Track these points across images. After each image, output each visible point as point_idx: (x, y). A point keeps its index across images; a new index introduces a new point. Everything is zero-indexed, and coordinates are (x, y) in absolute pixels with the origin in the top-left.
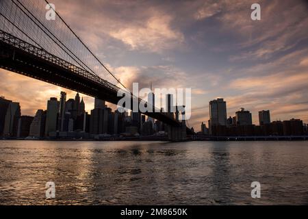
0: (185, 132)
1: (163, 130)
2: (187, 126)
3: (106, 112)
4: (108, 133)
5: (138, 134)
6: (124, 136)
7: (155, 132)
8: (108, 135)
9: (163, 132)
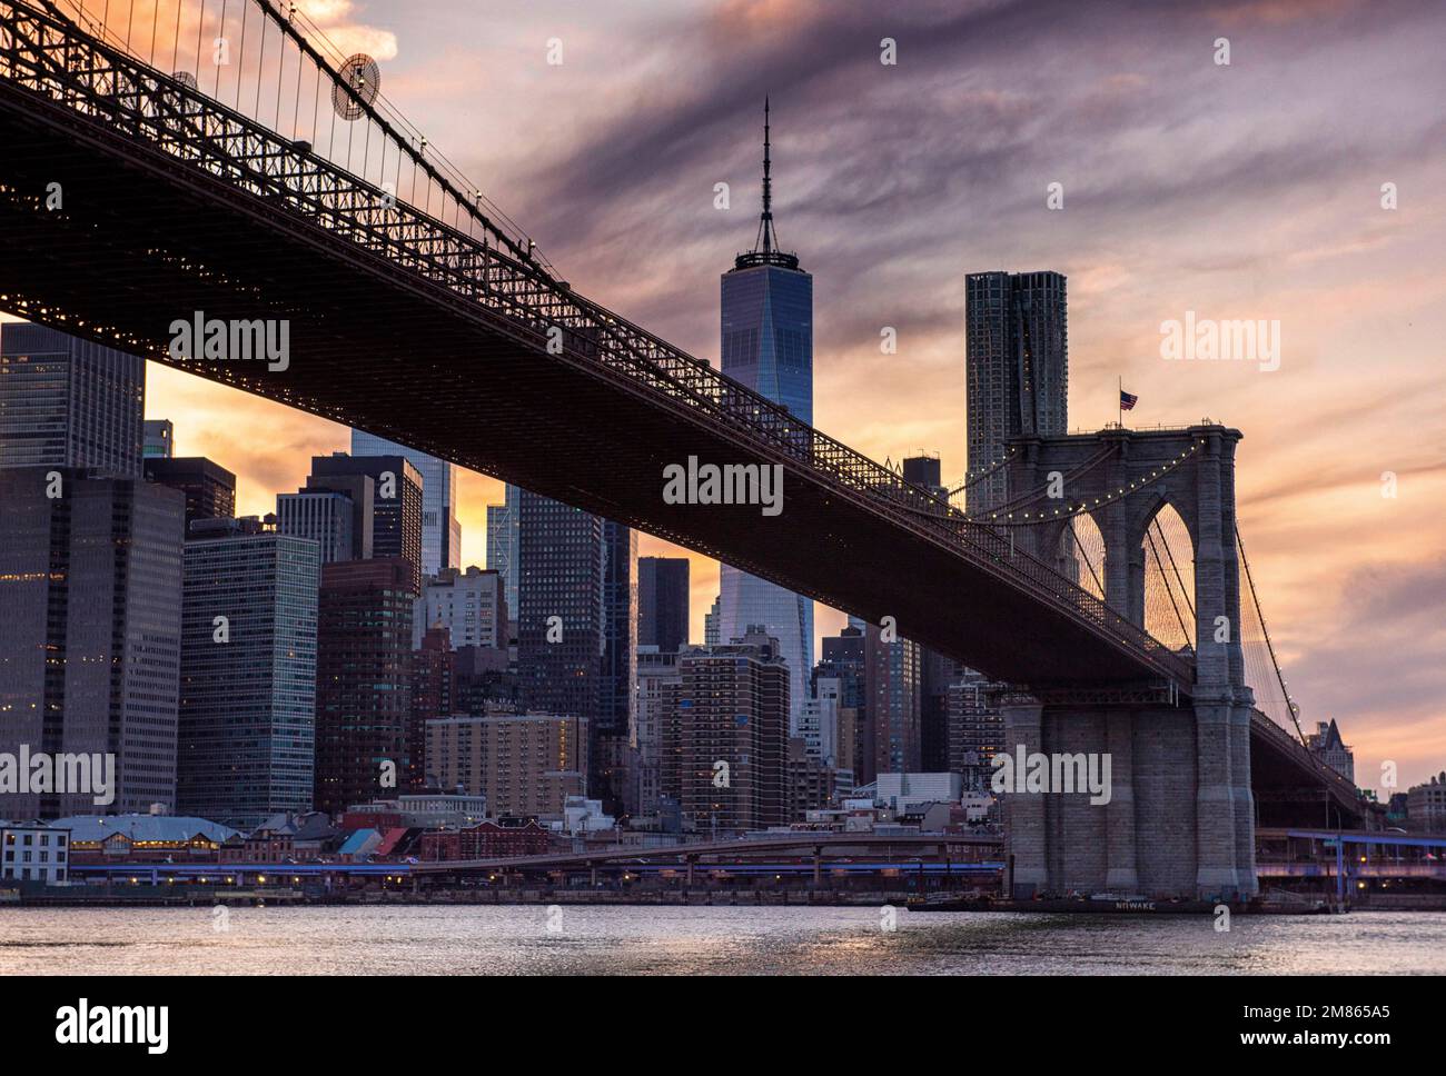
0: (1231, 792)
1: (932, 757)
2: (1268, 704)
3: (158, 516)
4: (185, 804)
5: (600, 821)
6: (412, 840)
7: (821, 789)
8: (187, 828)
9: (935, 788)
